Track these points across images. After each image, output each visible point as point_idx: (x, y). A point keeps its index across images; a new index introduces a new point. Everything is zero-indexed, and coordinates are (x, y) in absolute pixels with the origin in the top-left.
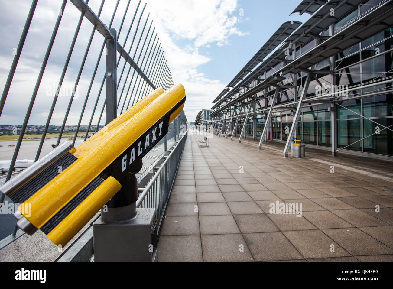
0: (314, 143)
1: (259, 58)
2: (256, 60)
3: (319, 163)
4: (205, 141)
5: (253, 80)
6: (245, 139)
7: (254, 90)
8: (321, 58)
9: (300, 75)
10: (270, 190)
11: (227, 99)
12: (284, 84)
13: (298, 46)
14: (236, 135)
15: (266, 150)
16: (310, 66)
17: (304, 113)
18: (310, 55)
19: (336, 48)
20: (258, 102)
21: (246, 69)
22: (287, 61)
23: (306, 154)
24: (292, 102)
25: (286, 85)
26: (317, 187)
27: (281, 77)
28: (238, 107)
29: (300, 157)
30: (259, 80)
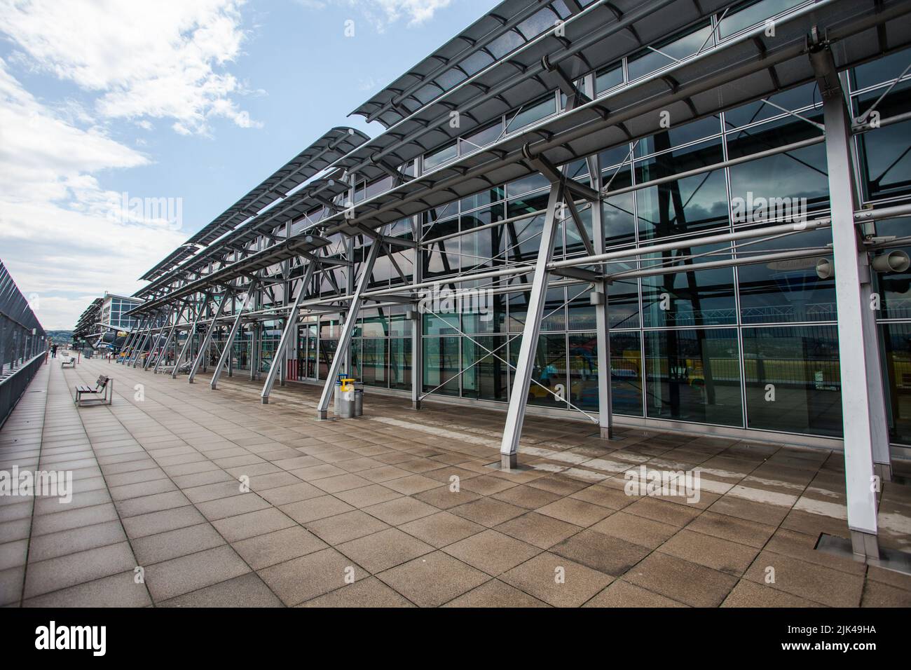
0: (382, 384)
1: (278, 187)
2: (271, 192)
3: (388, 425)
4: (100, 388)
5: (258, 236)
6: (227, 379)
7: (259, 259)
8: (398, 215)
9: (361, 242)
10: (274, 506)
11: (187, 274)
12: (330, 254)
13: (360, 181)
14: (205, 369)
15: (279, 405)
16: (378, 227)
17: (367, 320)
18: (377, 204)
19: (421, 200)
20: (268, 290)
21: (243, 207)
22: (336, 206)
23: (364, 408)
24: (342, 294)
25: (332, 258)
26: (378, 480)
27: (322, 239)
28: (217, 298)
29: (353, 416)
30: (274, 239)
